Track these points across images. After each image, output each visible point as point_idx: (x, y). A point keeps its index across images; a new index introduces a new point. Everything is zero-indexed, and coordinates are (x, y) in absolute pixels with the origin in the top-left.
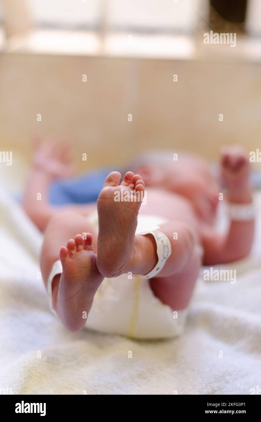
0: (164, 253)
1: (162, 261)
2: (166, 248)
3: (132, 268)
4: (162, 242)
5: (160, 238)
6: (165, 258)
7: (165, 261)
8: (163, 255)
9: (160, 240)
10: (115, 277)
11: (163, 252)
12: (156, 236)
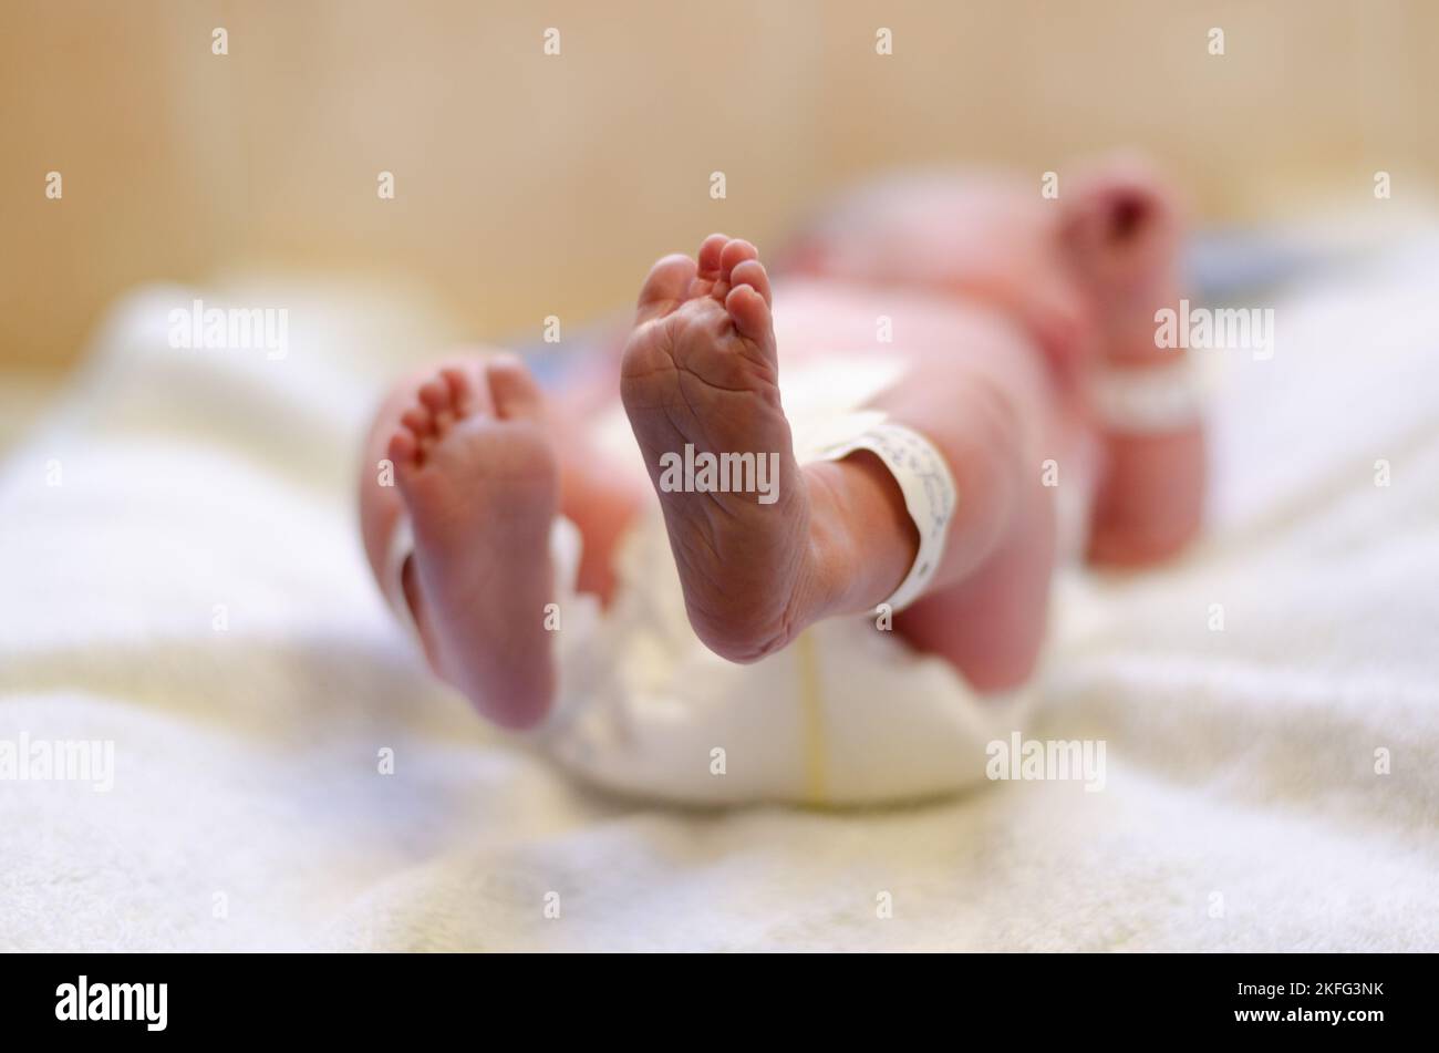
0: (933, 504)
1: (934, 534)
2: (934, 482)
3: (828, 595)
4: (913, 464)
5: (902, 451)
6: (939, 521)
7: (942, 531)
8: (932, 513)
9: (906, 459)
10: (778, 649)
11: (928, 502)
12: (885, 449)
